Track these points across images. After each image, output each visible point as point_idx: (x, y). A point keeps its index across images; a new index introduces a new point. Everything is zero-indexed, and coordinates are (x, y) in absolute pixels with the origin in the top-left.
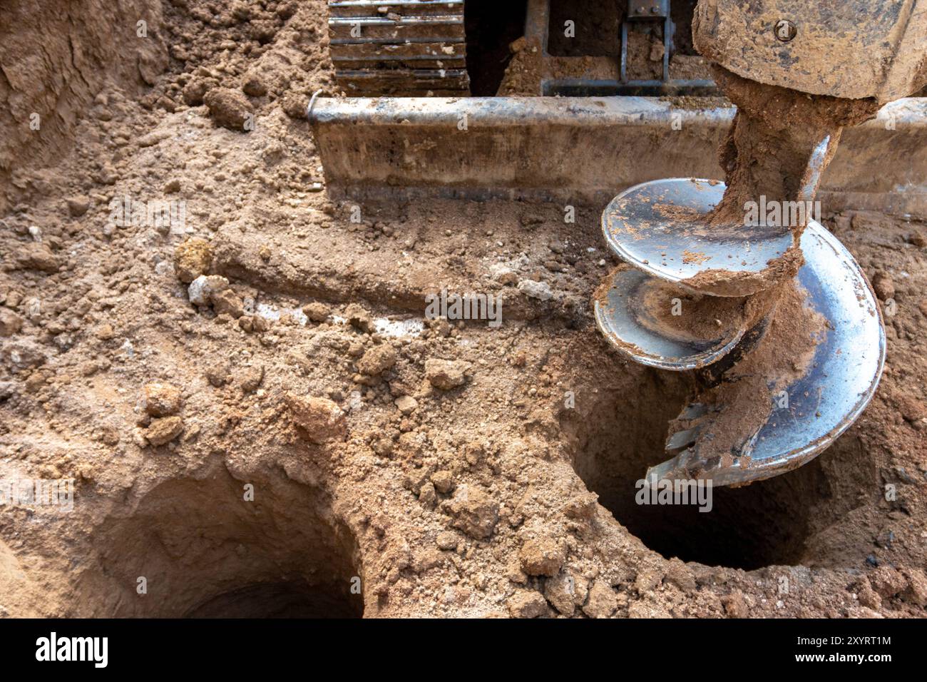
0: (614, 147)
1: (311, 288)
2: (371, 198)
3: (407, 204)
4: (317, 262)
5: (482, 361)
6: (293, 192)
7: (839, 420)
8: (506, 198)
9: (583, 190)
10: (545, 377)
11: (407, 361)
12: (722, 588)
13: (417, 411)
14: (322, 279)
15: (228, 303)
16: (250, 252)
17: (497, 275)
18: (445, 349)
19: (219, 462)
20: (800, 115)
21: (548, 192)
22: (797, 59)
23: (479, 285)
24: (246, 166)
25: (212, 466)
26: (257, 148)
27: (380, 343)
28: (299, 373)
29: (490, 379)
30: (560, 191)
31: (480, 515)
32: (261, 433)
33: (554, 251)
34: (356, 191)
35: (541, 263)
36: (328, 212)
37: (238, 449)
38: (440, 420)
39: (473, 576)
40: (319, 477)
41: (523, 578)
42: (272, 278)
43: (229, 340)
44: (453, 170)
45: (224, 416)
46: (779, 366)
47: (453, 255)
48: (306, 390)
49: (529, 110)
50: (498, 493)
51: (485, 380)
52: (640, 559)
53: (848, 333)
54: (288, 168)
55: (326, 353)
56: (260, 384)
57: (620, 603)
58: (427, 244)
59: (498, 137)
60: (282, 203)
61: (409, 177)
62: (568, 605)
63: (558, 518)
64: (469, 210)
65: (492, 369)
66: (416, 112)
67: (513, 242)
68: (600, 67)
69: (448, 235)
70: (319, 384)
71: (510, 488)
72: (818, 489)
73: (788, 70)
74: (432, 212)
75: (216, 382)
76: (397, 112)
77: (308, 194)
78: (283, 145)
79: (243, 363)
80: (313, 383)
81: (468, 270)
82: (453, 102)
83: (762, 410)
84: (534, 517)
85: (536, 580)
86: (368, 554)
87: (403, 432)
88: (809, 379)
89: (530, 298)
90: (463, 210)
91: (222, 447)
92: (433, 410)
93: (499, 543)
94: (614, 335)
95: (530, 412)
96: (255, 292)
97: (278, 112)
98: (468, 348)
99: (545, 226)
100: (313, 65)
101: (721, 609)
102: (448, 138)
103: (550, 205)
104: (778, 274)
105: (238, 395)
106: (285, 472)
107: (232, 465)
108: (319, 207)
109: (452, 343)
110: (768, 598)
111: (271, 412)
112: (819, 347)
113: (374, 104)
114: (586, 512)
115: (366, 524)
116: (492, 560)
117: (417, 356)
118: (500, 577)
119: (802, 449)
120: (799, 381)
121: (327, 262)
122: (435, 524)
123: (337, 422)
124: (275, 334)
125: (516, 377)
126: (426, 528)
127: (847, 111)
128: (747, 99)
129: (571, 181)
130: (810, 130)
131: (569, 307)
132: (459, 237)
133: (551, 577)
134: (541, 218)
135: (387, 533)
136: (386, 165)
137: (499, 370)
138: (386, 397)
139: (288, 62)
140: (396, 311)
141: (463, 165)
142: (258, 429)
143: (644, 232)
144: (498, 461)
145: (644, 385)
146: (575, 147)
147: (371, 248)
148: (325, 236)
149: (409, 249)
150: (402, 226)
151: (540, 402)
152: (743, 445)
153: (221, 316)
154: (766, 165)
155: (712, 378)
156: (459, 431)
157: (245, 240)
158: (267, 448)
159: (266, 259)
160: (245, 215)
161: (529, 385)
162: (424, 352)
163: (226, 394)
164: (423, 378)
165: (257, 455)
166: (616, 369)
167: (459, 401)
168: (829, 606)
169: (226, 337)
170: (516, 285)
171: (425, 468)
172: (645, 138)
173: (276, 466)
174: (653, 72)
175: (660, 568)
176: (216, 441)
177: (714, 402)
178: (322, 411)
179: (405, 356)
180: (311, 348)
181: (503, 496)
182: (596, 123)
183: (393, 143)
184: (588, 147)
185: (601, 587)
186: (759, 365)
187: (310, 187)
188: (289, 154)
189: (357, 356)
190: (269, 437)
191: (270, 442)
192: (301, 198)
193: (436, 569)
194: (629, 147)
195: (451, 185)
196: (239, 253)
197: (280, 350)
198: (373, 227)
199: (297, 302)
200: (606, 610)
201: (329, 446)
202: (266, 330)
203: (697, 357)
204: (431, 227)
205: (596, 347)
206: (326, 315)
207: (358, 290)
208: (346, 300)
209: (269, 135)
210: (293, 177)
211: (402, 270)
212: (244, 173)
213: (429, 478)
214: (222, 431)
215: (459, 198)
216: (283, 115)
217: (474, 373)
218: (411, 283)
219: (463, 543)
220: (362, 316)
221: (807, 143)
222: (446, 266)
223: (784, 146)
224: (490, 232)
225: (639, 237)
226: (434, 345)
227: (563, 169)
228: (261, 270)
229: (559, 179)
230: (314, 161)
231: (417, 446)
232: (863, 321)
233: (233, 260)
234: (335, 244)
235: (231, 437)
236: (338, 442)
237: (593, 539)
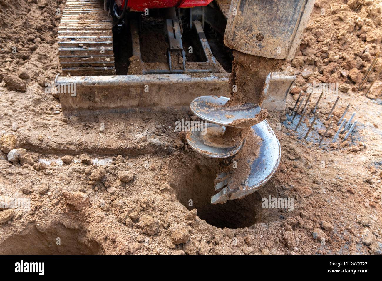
0: (173, 91)
1: (63, 150)
2: (82, 115)
3: (97, 116)
4: (65, 140)
5: (139, 170)
6: (47, 115)
7: (272, 169)
8: (135, 111)
9: (163, 107)
10: (162, 173)
11: (109, 173)
12: (242, 235)
13: (117, 192)
14: (68, 146)
15: (27, 159)
16: (34, 138)
17: (139, 138)
18: (123, 167)
19: (32, 226)
20: (262, 66)
21: (150, 109)
22: (264, 46)
23: (133, 142)
24: (26, 105)
25: (29, 228)
26: (30, 98)
27: (97, 168)
28: (66, 183)
29: (143, 176)
30: (155, 108)
31: (152, 226)
32: (51, 211)
33: (157, 128)
34: (75, 112)
35: (154, 133)
36: (65, 121)
37: (41, 219)
38: (127, 194)
39: (154, 250)
40: (79, 225)
41: (174, 246)
42: (45, 148)
43: (30, 174)
44: (115, 103)
45: (33, 206)
46: (250, 155)
47: (119, 133)
48: (70, 190)
49: (143, 79)
50: (156, 217)
51: (141, 177)
52: (214, 230)
53: (268, 142)
54: (44, 106)
55: (75, 174)
56: (48, 190)
57: (211, 247)
58: (108, 130)
59: (132, 89)
60: (43, 119)
61: (97, 106)
62: (194, 252)
63: (183, 221)
64: (123, 117)
65: (143, 172)
66: (100, 81)
67: (141, 126)
68: (162, 66)
69: (116, 126)
70: (75, 187)
71: (160, 214)
72: (257, 199)
73: (261, 50)
74: (108, 118)
75: (26, 192)
76: (93, 81)
77: (54, 115)
78: (41, 97)
79: (38, 183)
80: (72, 187)
81: (127, 137)
82: (114, 77)
83: (247, 170)
84: (173, 222)
85: (179, 246)
86: (108, 251)
87: (112, 201)
88: (260, 158)
89: (153, 145)
90: (120, 117)
91: (34, 219)
92: (123, 191)
93: (161, 235)
94: (198, 149)
95: (160, 186)
96: (37, 154)
97: (36, 85)
98: (132, 166)
99: (152, 120)
100: (48, 68)
101: (244, 242)
102: (113, 90)
103: (152, 113)
104: (261, 118)
105: (38, 196)
106: (64, 225)
107: (39, 226)
108: (60, 120)
109: (125, 165)
110: (257, 235)
111: (55, 201)
112: (261, 147)
113: (83, 78)
114: (193, 216)
115: (106, 239)
116: (160, 242)
117: (113, 171)
118: (164, 248)
119: (264, 180)
120: (257, 159)
121: (69, 139)
122: (134, 233)
123: (86, 200)
124: (51, 170)
125: (152, 174)
126: (131, 235)
127: (277, 64)
128: (245, 61)
129: (158, 104)
130: (265, 71)
131: (167, 147)
132: (121, 126)
133: (185, 243)
134: (150, 117)
135: (117, 240)
136: (88, 102)
137: (146, 172)
138: (103, 188)
139: (37, 66)
140: (101, 156)
141: (119, 100)
142: (50, 209)
143: (208, 111)
144: (154, 205)
145: (195, 172)
146: (160, 92)
147: (86, 133)
148: (65, 130)
149: (102, 132)
150: (97, 124)
151: (163, 182)
152: (244, 182)
153: (25, 165)
154: (249, 84)
155: (228, 162)
156: (136, 197)
157: (30, 134)
158: (55, 216)
159: (41, 140)
160: (29, 124)
161: (158, 176)
162: (115, 169)
163: (33, 197)
164: (116, 179)
165: (50, 220)
166: (186, 167)
167: (133, 185)
168: (277, 234)
169: (28, 173)
170: (146, 141)
171: (126, 212)
172: (184, 88)
173: (59, 223)
174: (180, 67)
175: (222, 232)
176: (30, 217)
177: (229, 171)
178: (79, 196)
179: (108, 172)
180: (69, 173)
181: (159, 217)
182: (167, 83)
183: (91, 93)
184: (164, 91)
185: (204, 243)
186: (244, 155)
187: (54, 112)
188: (43, 100)
189: (89, 174)
190: (56, 211)
191: (56, 214)
192: (51, 117)
193: (139, 250)
194: (178, 91)
195: (114, 108)
196: (29, 139)
197: (54, 175)
198: (85, 125)
199: (57, 157)
200: (207, 251)
201: (84, 211)
202: (46, 169)
203: (230, 152)
204: (109, 123)
205: (178, 160)
206: (71, 160)
207: (84, 149)
208: (79, 153)
209: (34, 93)
210: (47, 109)
211: (101, 140)
212: (25, 108)
213: (128, 216)
214: (33, 212)
215: (118, 113)
216: (39, 86)
217: (136, 175)
218: (106, 144)
219: (147, 239)
220: (87, 158)
221: (264, 75)
222: (118, 137)
223: (256, 77)
224: (132, 124)
225: (207, 113)
226: (119, 166)
227: (155, 100)
228: (40, 145)
229: (154, 104)
230: (54, 103)
231: (120, 205)
232: (272, 137)
233: (26, 142)
234: (70, 133)
235: (37, 214)
236: (87, 208)
237: (197, 226)
